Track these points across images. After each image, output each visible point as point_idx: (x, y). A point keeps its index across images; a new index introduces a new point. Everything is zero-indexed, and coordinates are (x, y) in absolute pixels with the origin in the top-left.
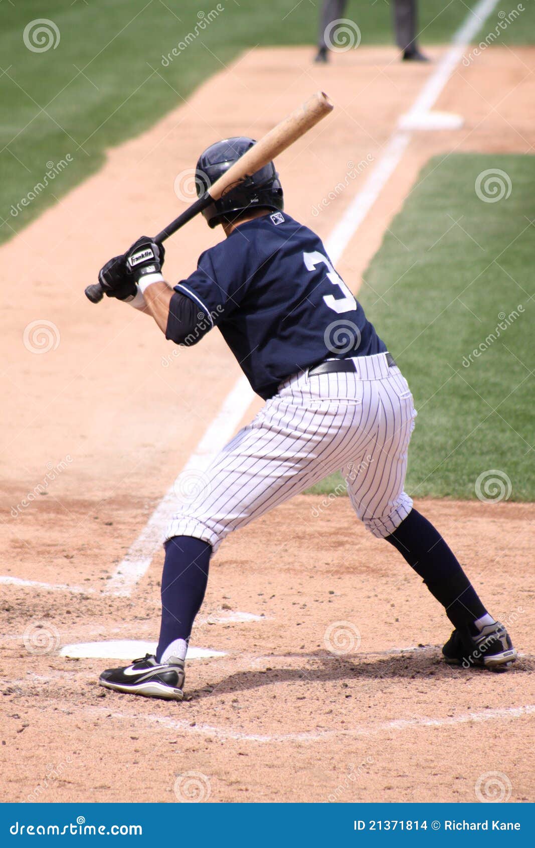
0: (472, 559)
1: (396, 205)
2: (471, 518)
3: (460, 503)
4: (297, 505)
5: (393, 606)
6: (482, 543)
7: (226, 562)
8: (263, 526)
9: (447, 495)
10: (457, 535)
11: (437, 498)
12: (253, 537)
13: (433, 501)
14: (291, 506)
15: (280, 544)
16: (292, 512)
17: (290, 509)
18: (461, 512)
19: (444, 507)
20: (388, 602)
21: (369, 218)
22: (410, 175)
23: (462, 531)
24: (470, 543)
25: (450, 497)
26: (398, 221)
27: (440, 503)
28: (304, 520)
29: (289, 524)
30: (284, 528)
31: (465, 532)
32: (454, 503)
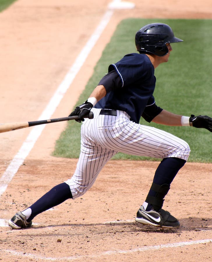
0: (139, 184)
1: (107, 39)
2: (138, 168)
3: (134, 162)
4: (67, 163)
5: (107, 204)
6: (143, 178)
7: (38, 186)
8: (53, 171)
9: (129, 158)
10: (133, 175)
11: (124, 160)
12: (49, 176)
13: (123, 161)
14: (65, 163)
15: (60, 179)
16: (65, 165)
17: (64, 164)
18: (134, 166)
19: (128, 163)
20: (105, 203)
21: (96, 45)
22: (113, 27)
23: (134, 173)
24: (138, 178)
25: (130, 159)
26: (108, 46)
27: (126, 162)
28: (70, 169)
29: (64, 171)
30: (62, 172)
31: (137, 173)
32: (131, 162)
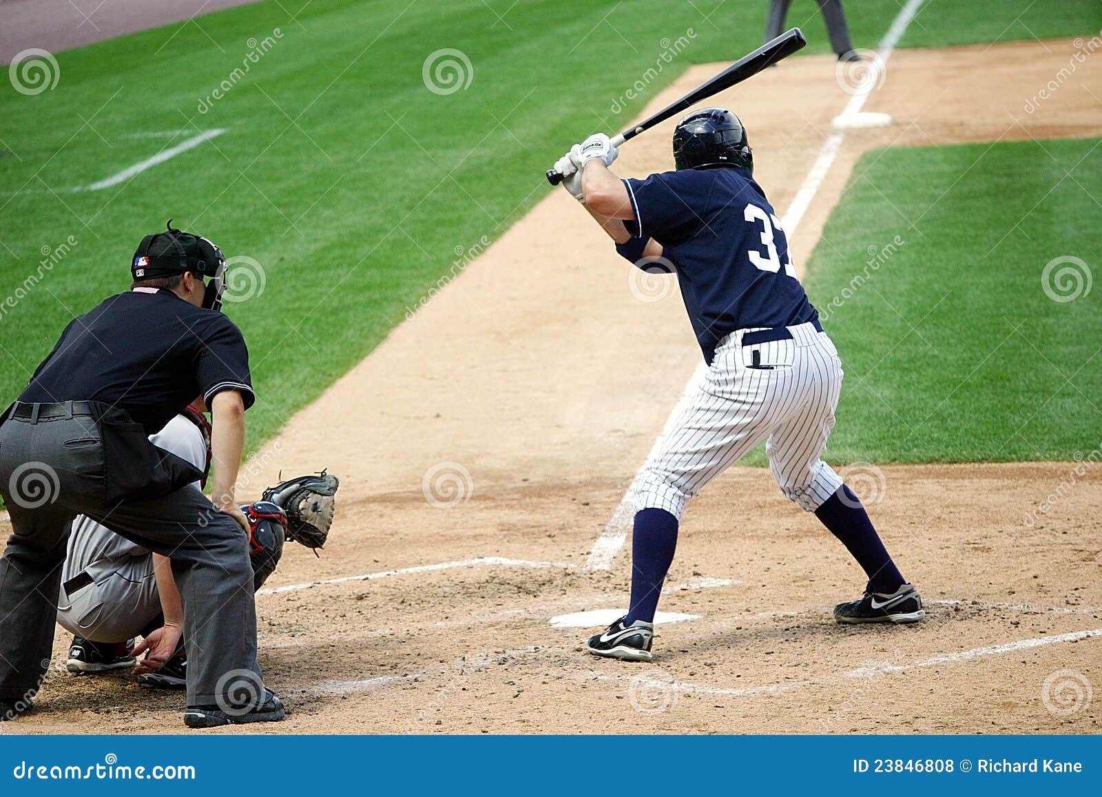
0: (920, 517)
1: (834, 199)
2: (917, 480)
3: (906, 467)
4: (757, 477)
5: (849, 564)
6: (929, 502)
7: (695, 533)
8: (727, 498)
9: (894, 460)
10: (905, 496)
11: (885, 464)
12: (718, 509)
13: (882, 467)
14: (752, 479)
15: (743, 514)
16: (752, 483)
17: (750, 482)
18: (908, 475)
19: (893, 471)
20: (845, 561)
21: (809, 212)
22: (846, 171)
23: (908, 493)
24: (917, 503)
25: (897, 462)
26: (836, 213)
27: (888, 468)
28: (764, 490)
29: (750, 495)
30: (745, 499)
31: (913, 493)
32: (900, 467)
